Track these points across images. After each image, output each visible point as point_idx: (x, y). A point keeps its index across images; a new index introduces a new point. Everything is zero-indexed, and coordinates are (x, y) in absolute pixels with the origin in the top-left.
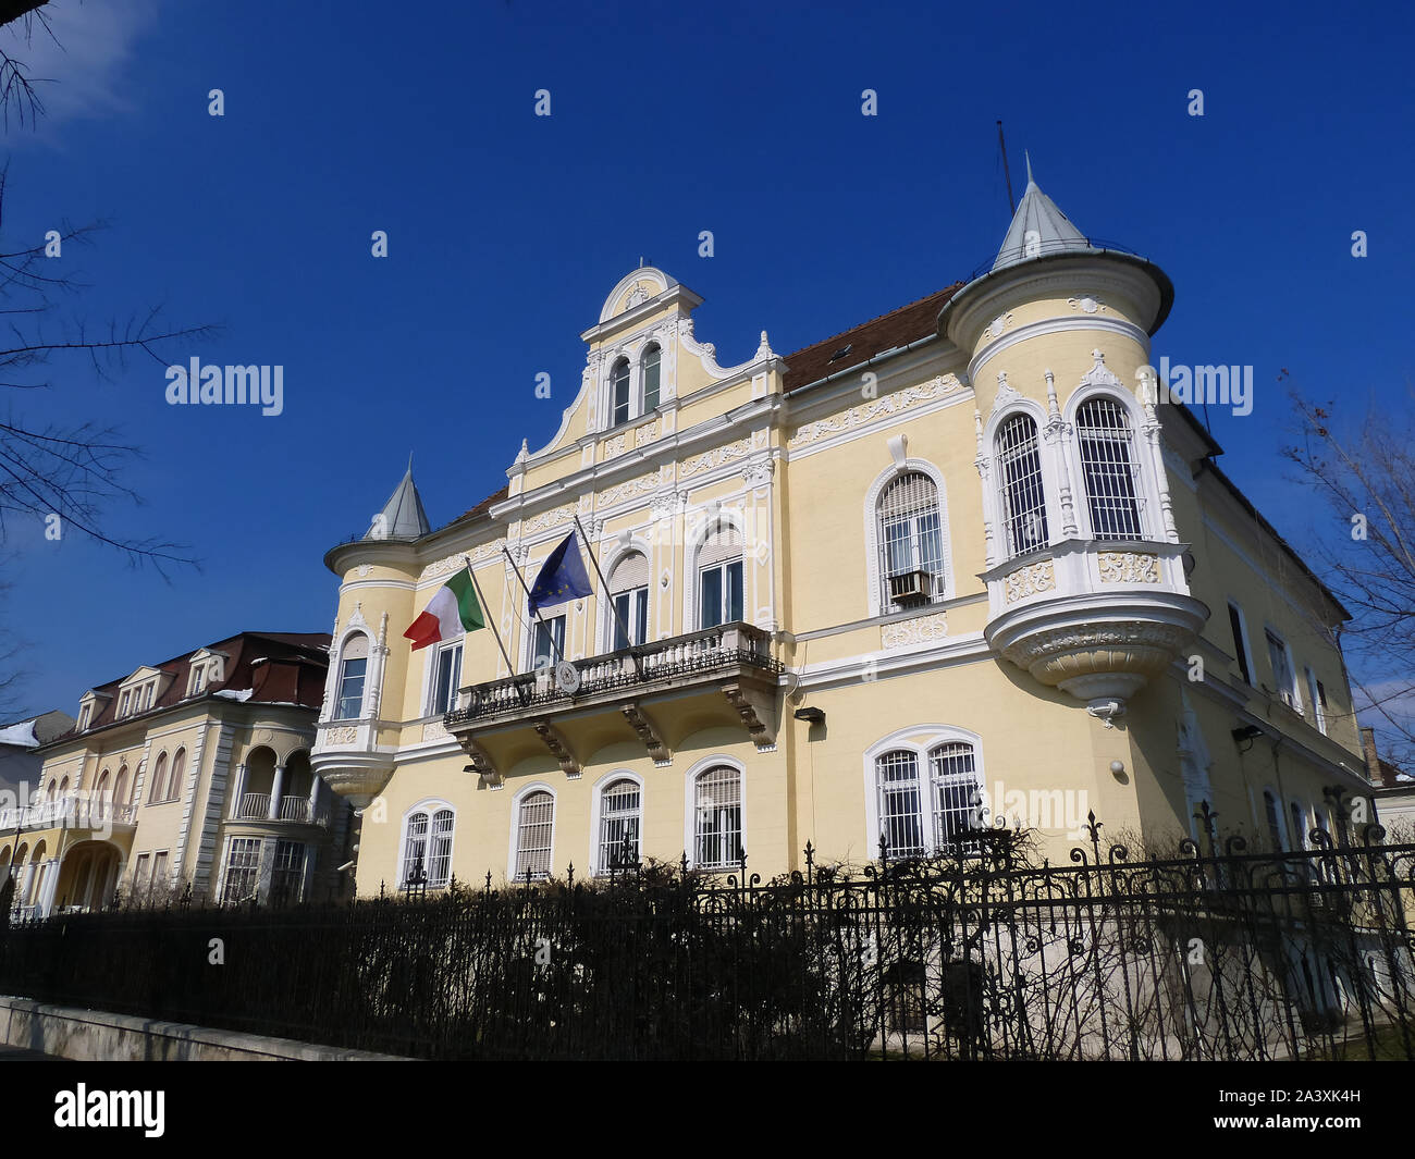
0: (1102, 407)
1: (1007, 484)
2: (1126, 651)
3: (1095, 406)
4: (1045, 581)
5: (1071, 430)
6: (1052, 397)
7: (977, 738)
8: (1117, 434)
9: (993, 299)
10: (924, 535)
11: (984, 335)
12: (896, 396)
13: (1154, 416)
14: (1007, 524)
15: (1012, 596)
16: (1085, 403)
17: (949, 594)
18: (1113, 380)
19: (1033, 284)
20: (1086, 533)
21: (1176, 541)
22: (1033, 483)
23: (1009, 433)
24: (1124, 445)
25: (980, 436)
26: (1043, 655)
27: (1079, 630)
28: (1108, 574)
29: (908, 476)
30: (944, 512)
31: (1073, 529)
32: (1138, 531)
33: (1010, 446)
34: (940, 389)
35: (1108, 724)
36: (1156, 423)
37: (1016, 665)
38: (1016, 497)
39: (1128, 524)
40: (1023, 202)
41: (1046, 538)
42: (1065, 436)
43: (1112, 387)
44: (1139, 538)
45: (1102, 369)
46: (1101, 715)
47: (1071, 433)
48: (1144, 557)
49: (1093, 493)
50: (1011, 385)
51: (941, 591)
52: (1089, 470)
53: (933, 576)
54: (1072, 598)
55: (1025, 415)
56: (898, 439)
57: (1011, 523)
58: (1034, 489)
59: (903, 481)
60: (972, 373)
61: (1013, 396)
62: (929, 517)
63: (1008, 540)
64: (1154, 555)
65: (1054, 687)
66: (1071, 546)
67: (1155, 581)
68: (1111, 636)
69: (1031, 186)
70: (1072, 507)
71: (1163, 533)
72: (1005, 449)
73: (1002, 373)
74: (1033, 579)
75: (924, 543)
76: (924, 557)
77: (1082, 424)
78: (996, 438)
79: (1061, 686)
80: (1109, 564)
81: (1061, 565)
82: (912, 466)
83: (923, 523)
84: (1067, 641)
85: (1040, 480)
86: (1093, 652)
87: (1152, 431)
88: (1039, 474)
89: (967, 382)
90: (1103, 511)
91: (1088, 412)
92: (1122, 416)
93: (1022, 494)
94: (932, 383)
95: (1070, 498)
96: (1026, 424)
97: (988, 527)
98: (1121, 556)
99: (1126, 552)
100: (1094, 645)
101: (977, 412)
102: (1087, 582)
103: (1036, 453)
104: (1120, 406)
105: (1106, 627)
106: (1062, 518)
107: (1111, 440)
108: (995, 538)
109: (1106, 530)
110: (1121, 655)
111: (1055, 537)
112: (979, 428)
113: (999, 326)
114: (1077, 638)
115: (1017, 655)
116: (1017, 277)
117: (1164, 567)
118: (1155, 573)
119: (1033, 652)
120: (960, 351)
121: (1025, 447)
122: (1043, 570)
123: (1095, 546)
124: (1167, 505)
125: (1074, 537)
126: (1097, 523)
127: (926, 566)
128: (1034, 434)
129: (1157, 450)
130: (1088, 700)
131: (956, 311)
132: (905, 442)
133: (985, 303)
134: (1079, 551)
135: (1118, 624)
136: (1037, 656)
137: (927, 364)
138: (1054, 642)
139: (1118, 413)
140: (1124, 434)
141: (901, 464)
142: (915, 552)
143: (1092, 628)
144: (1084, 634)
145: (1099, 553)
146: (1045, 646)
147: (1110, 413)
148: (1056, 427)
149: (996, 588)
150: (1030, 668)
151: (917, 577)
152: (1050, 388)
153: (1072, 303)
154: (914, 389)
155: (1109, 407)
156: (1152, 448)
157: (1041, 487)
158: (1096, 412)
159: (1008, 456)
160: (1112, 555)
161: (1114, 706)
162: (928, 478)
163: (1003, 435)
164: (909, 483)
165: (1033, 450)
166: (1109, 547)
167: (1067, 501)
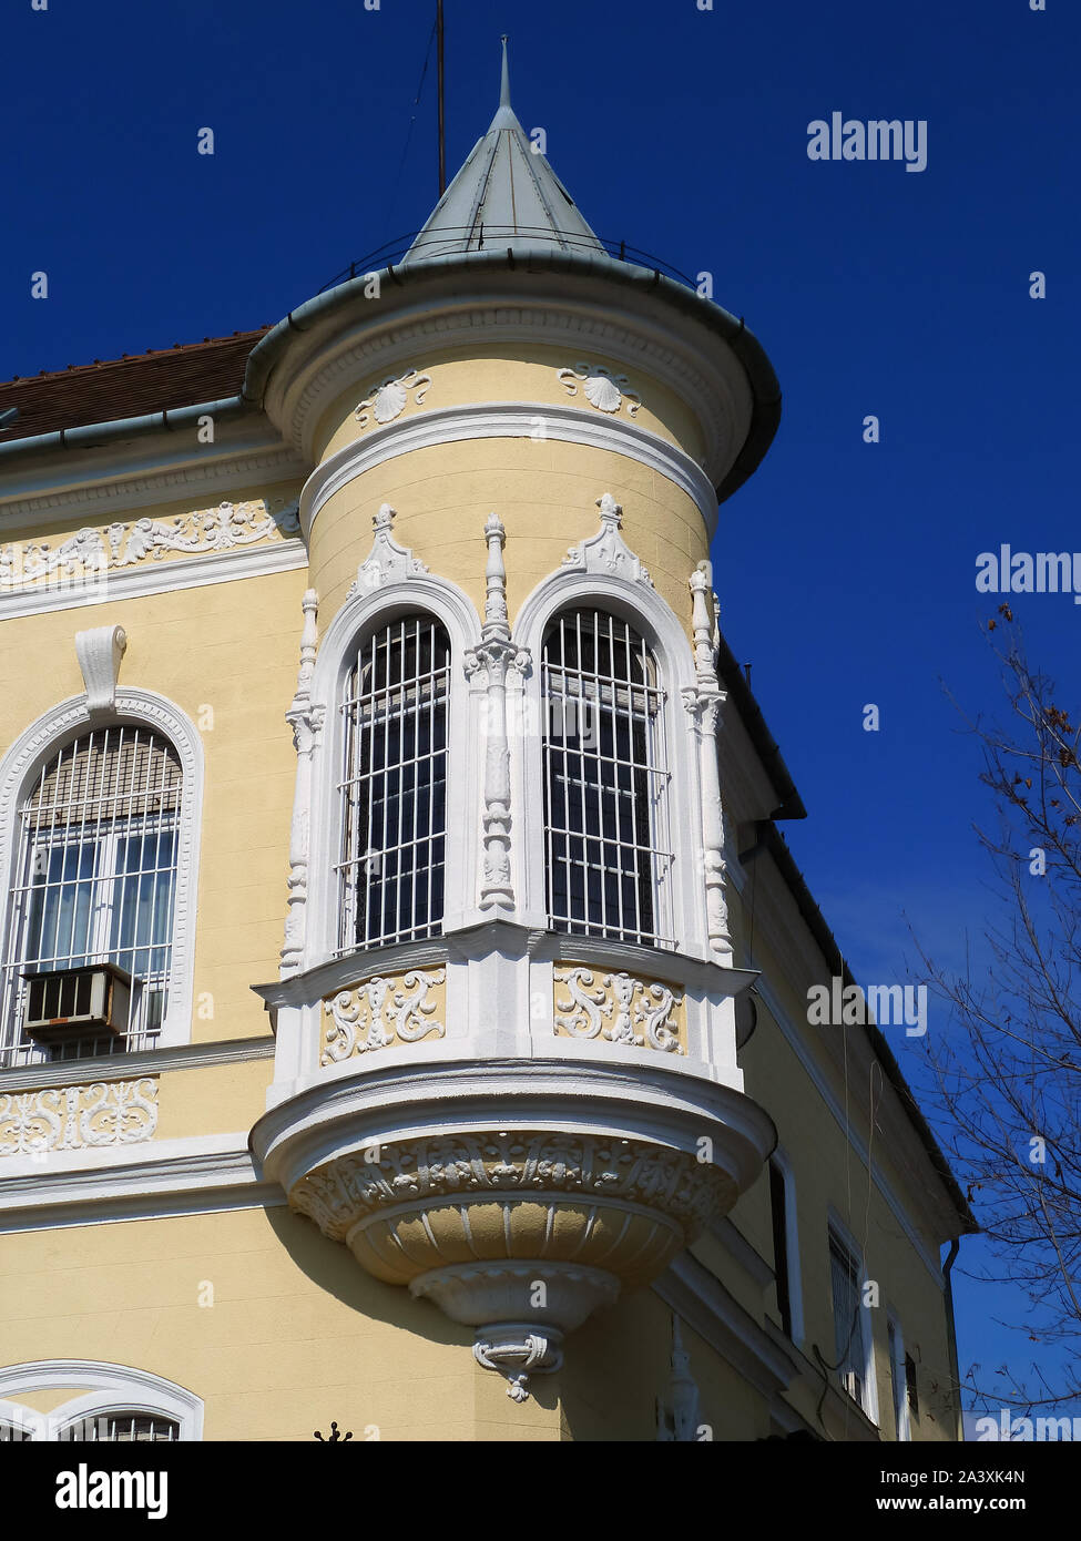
0: (604, 628)
1: (357, 776)
2: (586, 1210)
3: (588, 623)
4: (419, 1016)
5: (528, 667)
6: (496, 583)
7: (191, 1404)
8: (626, 697)
9: (389, 333)
10: (132, 881)
11: (354, 417)
12: (116, 532)
13: (712, 671)
14: (345, 872)
15: (334, 1047)
16: (566, 612)
17: (174, 1033)
18: (634, 571)
19: (489, 317)
20: (532, 913)
21: (726, 961)
22: (424, 780)
23: (381, 653)
24: (639, 726)
25: (309, 653)
26: (390, 1202)
27: (487, 1145)
28: (568, 1018)
29: (114, 732)
30: (191, 830)
31: (504, 898)
32: (647, 926)
33: (381, 684)
34: (225, 534)
35: (517, 1390)
36: (715, 687)
37: (316, 1225)
38: (378, 810)
39: (629, 910)
40: (482, 148)
41: (438, 912)
42: (514, 678)
43: (628, 586)
44: (648, 942)
45: (613, 540)
46: (505, 1366)
47: (528, 673)
48: (655, 988)
49: (559, 822)
50: (403, 540)
51: (154, 1022)
52: (557, 769)
53: (139, 985)
54: (483, 1063)
55: (428, 617)
56: (106, 633)
57: (354, 870)
58: (424, 796)
59: (99, 743)
60: (310, 507)
61: (403, 569)
62: (152, 839)
63: (343, 910)
64: (678, 988)
65: (401, 1289)
66: (497, 938)
67: (672, 1049)
68: (558, 1170)
69: (505, 115)
70: (508, 846)
71: (701, 939)
72: (366, 690)
73: (385, 509)
74: (392, 1010)
75: (130, 902)
76: (124, 931)
77: (554, 658)
78: (350, 662)
79: (420, 1285)
80: (575, 993)
81: (467, 983)
82: (128, 707)
83: (132, 852)
84: (452, 1171)
85: (441, 774)
86: (513, 1204)
87: (704, 704)
88: (440, 761)
89: (294, 525)
90: (577, 870)
91: (571, 634)
92: (644, 661)
93: (393, 805)
94: (209, 515)
95: (507, 823)
96: (425, 637)
97: (298, 873)
98: (606, 978)
99: (616, 972)
100: (517, 1188)
101: (311, 595)
102: (521, 1029)
103: (441, 711)
104: (643, 636)
105: (550, 1144)
106: (481, 871)
107: (613, 709)
108: (313, 902)
109: (578, 913)
110: (573, 1218)
111: (460, 912)
112: (310, 632)
113: (393, 400)
114: (477, 1166)
115: (324, 1198)
116: (455, 293)
117: (695, 1021)
118: (675, 1031)
119: (367, 1193)
120: (287, 451)
121: (415, 693)
122: (422, 988)
123: (548, 947)
124: (717, 878)
125: (506, 916)
126: (559, 894)
127: (126, 957)
128: (440, 663)
129: (708, 749)
130: (477, 1327)
131: (298, 348)
132: (120, 647)
133: (368, 340)
134: (513, 954)
135: (579, 1140)
136: (377, 1203)
137: (204, 467)
138: (424, 1171)
139: (636, 649)
140: (642, 701)
141: (100, 699)
142: (103, 922)
143: (519, 1145)
144: (496, 1158)
145: (558, 964)
146: (401, 1179)
147: (620, 646)
148: (496, 653)
149: (296, 1023)
150: (350, 1238)
151: (98, 982)
152: (494, 560)
153: (568, 381)
154: (162, 524)
155: (619, 632)
156: (699, 741)
157: (441, 792)
158: (588, 638)
159: (371, 709)
160: (586, 973)
161: (538, 1344)
162: (163, 742)
163: (367, 657)
164: (113, 747)
165: (431, 704)
166: (581, 954)
167: (498, 832)
